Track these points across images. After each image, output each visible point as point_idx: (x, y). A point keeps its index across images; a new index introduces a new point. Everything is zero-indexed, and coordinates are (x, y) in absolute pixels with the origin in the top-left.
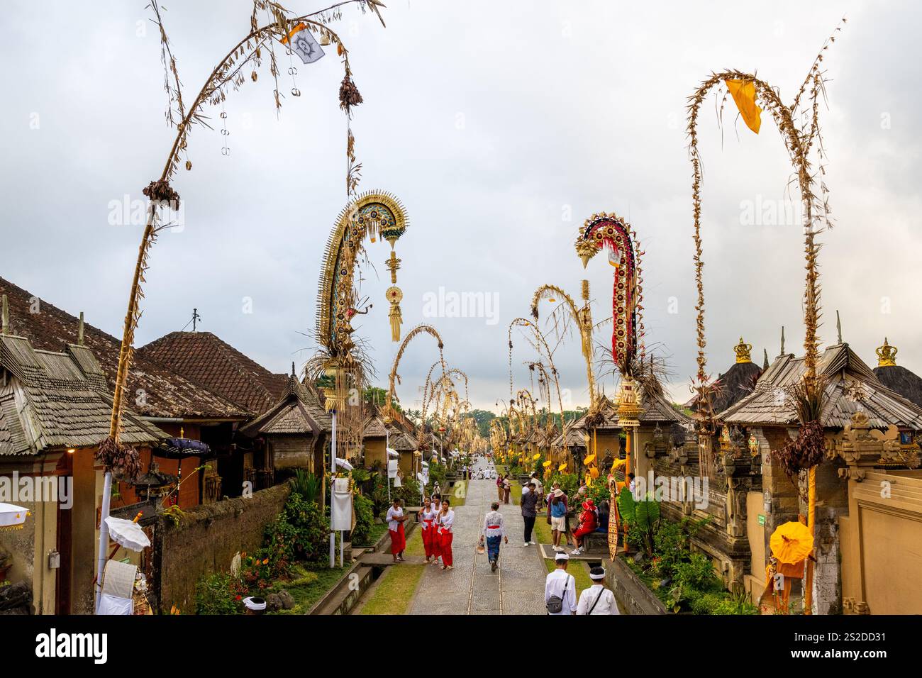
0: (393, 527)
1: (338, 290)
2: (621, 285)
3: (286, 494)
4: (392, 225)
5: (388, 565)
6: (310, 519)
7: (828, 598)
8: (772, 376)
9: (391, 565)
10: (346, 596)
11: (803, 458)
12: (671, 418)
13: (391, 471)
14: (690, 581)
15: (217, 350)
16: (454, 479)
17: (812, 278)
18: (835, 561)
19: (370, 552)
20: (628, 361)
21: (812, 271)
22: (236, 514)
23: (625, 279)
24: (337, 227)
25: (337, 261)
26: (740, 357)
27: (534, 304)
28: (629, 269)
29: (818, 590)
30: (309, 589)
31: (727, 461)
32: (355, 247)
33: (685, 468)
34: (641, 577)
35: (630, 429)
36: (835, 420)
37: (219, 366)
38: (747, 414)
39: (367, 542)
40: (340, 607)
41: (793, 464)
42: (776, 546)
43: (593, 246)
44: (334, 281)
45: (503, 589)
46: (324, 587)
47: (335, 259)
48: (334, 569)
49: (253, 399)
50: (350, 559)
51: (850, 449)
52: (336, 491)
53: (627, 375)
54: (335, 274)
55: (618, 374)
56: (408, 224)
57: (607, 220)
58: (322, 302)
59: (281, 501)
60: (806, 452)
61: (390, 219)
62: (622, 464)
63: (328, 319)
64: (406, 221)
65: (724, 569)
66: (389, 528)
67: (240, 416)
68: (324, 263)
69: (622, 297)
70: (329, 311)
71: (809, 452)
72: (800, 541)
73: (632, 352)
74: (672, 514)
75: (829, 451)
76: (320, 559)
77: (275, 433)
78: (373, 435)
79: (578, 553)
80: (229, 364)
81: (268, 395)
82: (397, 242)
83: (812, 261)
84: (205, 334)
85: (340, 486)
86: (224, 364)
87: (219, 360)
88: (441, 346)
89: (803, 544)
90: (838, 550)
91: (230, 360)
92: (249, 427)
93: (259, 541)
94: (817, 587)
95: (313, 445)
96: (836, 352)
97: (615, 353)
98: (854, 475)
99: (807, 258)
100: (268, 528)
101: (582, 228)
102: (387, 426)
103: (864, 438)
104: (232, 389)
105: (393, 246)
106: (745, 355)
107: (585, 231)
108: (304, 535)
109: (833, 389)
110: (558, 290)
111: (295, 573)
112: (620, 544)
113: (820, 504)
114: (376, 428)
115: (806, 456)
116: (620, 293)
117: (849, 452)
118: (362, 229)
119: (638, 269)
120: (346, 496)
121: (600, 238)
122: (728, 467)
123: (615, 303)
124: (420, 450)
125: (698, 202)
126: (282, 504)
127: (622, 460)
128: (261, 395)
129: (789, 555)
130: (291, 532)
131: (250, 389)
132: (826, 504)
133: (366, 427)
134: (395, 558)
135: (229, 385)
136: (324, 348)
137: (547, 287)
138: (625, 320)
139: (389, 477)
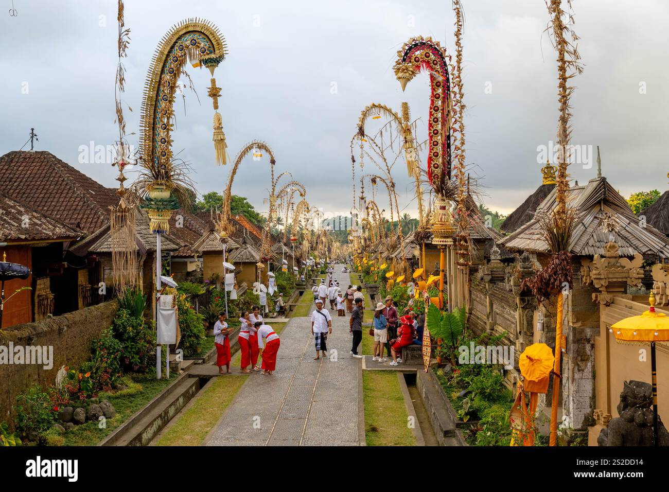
0: (220, 340)
1: (160, 115)
2: (436, 108)
3: (114, 310)
4: (211, 53)
5: (213, 376)
6: (138, 333)
7: (583, 410)
8: (548, 205)
9: (217, 376)
10: (167, 405)
11: (551, 286)
12: (485, 235)
13: (227, 285)
14: (481, 393)
15: (54, 169)
16: (305, 289)
17: (564, 120)
18: (590, 377)
19: (198, 364)
20: (443, 182)
21: (564, 113)
22: (60, 331)
23: (440, 102)
24: (158, 54)
25: (159, 88)
26: (546, 178)
27: (360, 123)
28: (444, 92)
29: (574, 403)
30: (133, 399)
31: (514, 282)
32: (176, 74)
33: (489, 285)
34: (445, 388)
35: (444, 247)
36: (589, 248)
37: (56, 185)
38: (523, 240)
39: (198, 354)
40: (160, 416)
41: (543, 291)
42: (523, 365)
43: (411, 69)
44: (156, 106)
45: (315, 399)
46: (147, 398)
47: (157, 86)
48: (160, 380)
49: (87, 218)
50: (177, 371)
51: (598, 277)
52: (162, 308)
53: (440, 195)
54: (157, 100)
55: (434, 194)
56: (226, 52)
57: (424, 44)
58: (145, 126)
59: (108, 317)
60: (552, 280)
61: (209, 47)
62: (436, 280)
63: (151, 144)
64: (224, 49)
65: (513, 381)
66: (215, 341)
67: (68, 237)
68: (146, 89)
69: (438, 119)
70: (152, 136)
71: (555, 280)
72: (543, 361)
73: (447, 173)
74: (480, 328)
75: (584, 277)
76: (147, 371)
77: (103, 252)
78: (211, 249)
79: (396, 364)
80: (65, 183)
81: (102, 214)
82: (216, 69)
83: (565, 103)
84: (42, 153)
85: (165, 303)
86: (60, 182)
87: (56, 179)
88: (273, 162)
89: (546, 363)
90: (593, 367)
91: (66, 179)
92: (78, 247)
93: (85, 355)
94: (573, 400)
95: (142, 263)
96: (595, 184)
97: (430, 174)
98: (602, 300)
99: (560, 101)
100: (95, 342)
101: (400, 52)
102: (223, 241)
103: (614, 265)
104: (68, 208)
105: (212, 73)
106: (551, 177)
107: (403, 54)
108: (131, 348)
109: (592, 219)
110: (385, 108)
111: (122, 384)
112: (433, 356)
113: (578, 325)
114: (214, 243)
115: (553, 283)
116: (435, 115)
117: (597, 279)
118: (182, 56)
119: (453, 92)
120: (171, 312)
121: (417, 62)
122: (515, 287)
123: (430, 125)
124: (262, 262)
125: (460, 49)
126: (110, 320)
127: (436, 277)
128: (95, 214)
129: (533, 373)
130: (116, 347)
131: (85, 207)
132: (583, 325)
133: (204, 241)
134: (221, 369)
135: (65, 204)
136: (147, 172)
137: (374, 106)
138: (440, 142)
139: (226, 290)
